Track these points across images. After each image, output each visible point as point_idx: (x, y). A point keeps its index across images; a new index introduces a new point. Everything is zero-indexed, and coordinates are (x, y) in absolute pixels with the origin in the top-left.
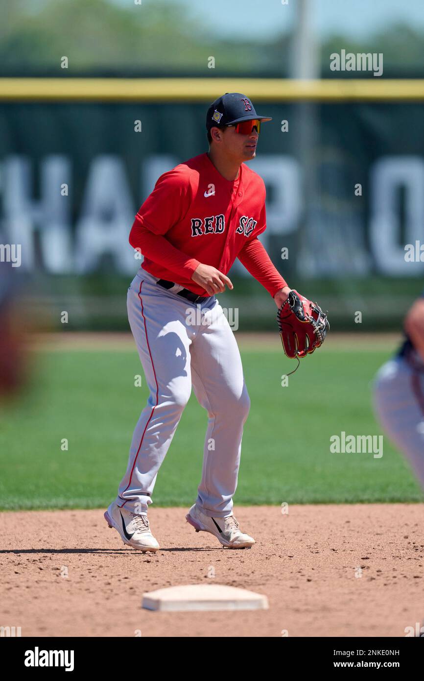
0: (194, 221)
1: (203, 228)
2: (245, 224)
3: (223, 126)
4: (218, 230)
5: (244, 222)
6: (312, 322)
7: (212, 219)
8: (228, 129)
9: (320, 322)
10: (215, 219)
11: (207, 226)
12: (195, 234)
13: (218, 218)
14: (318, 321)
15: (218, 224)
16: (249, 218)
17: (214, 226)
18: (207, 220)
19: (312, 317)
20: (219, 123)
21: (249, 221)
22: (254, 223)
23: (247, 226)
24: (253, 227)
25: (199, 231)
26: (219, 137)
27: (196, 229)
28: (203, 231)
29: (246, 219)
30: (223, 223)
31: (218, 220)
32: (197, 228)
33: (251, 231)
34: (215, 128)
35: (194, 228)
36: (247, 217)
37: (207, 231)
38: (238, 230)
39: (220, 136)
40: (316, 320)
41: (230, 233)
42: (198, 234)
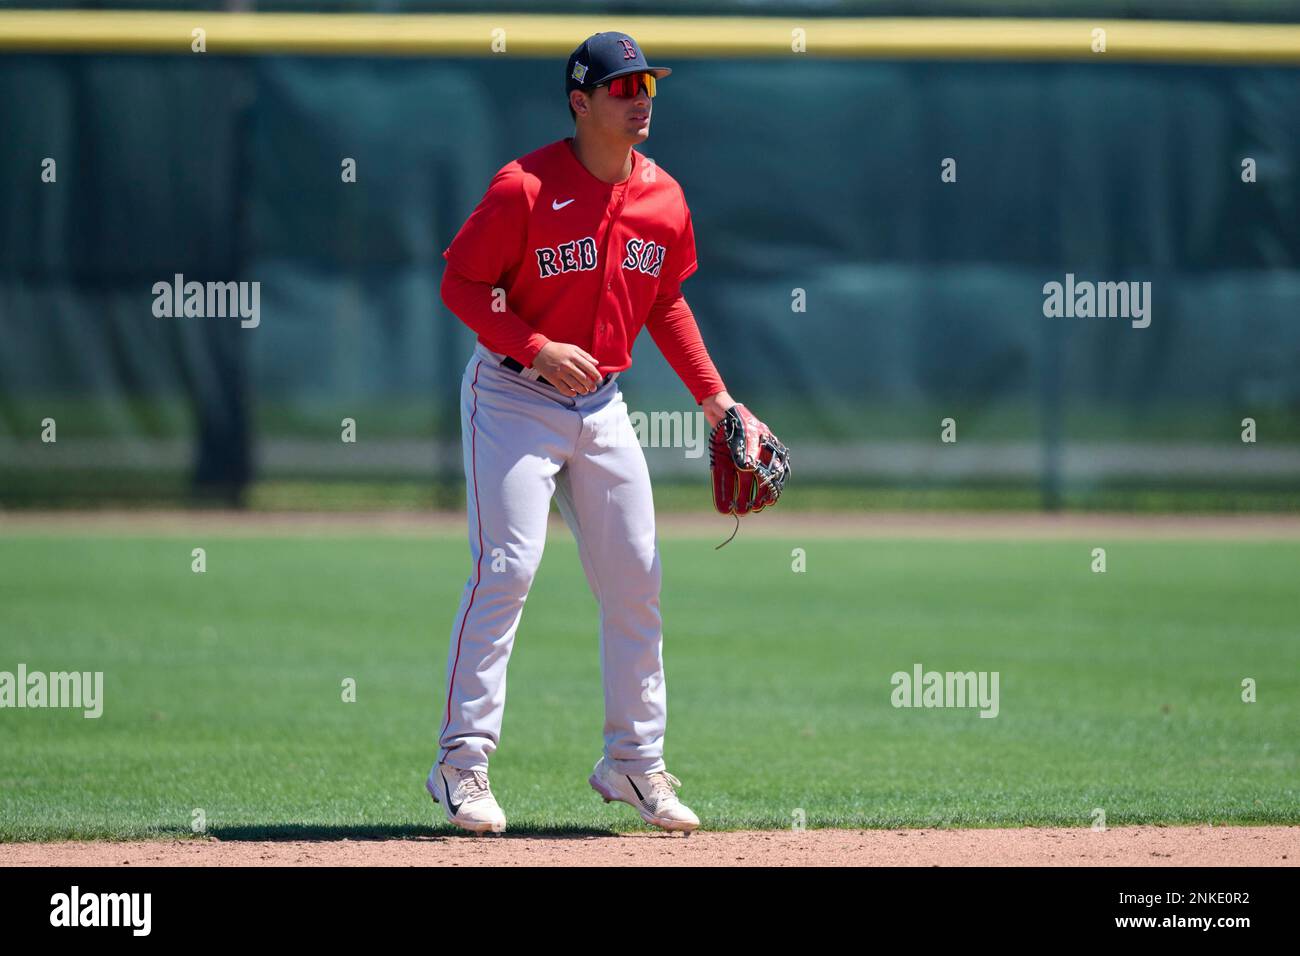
0: (541, 253)
1: (557, 261)
2: (640, 253)
3: (588, 87)
4: (585, 265)
5: (636, 249)
6: (758, 471)
7: (571, 247)
8: (598, 91)
9: (774, 468)
10: (576, 246)
11: (565, 258)
12: (545, 273)
13: (582, 244)
14: (770, 467)
15: (583, 254)
16: (646, 242)
17: (577, 258)
18: (563, 249)
19: (759, 461)
20: (582, 82)
21: (648, 247)
22: (661, 251)
23: (644, 256)
24: (660, 258)
25: (552, 267)
26: (585, 107)
27: (547, 266)
28: (559, 266)
29: (639, 245)
30: (593, 252)
31: (583, 247)
32: (548, 263)
33: (656, 265)
34: (578, 92)
35: (543, 263)
36: (642, 241)
37: (567, 267)
38: (627, 264)
39: (586, 105)
40: (768, 464)
41: (611, 269)
42: (551, 273)
